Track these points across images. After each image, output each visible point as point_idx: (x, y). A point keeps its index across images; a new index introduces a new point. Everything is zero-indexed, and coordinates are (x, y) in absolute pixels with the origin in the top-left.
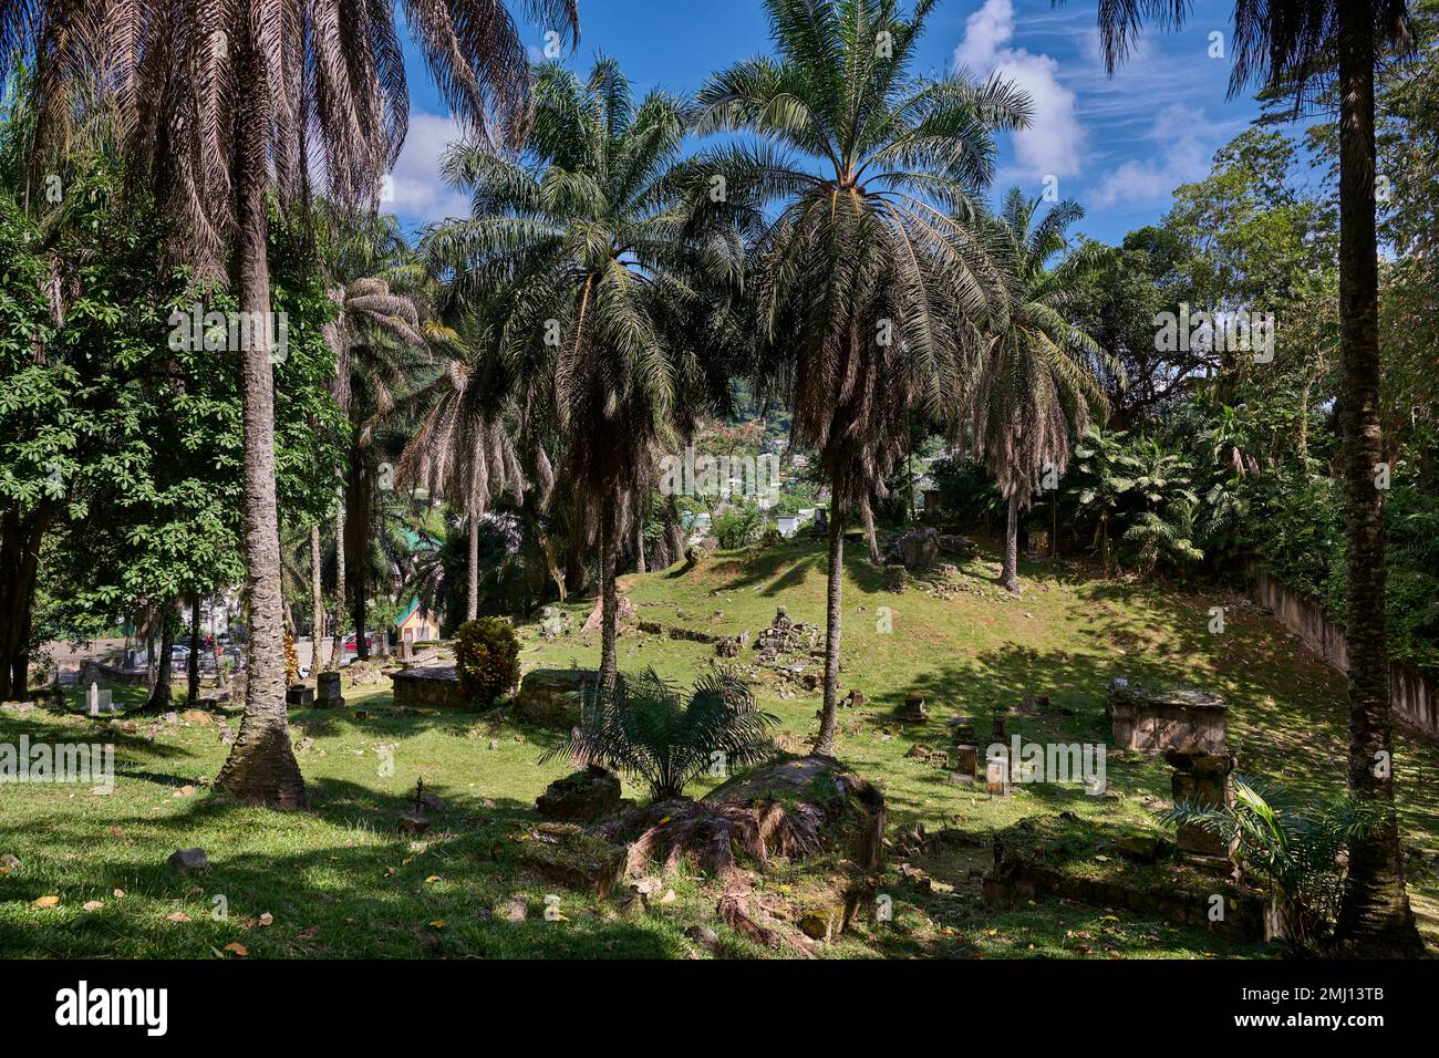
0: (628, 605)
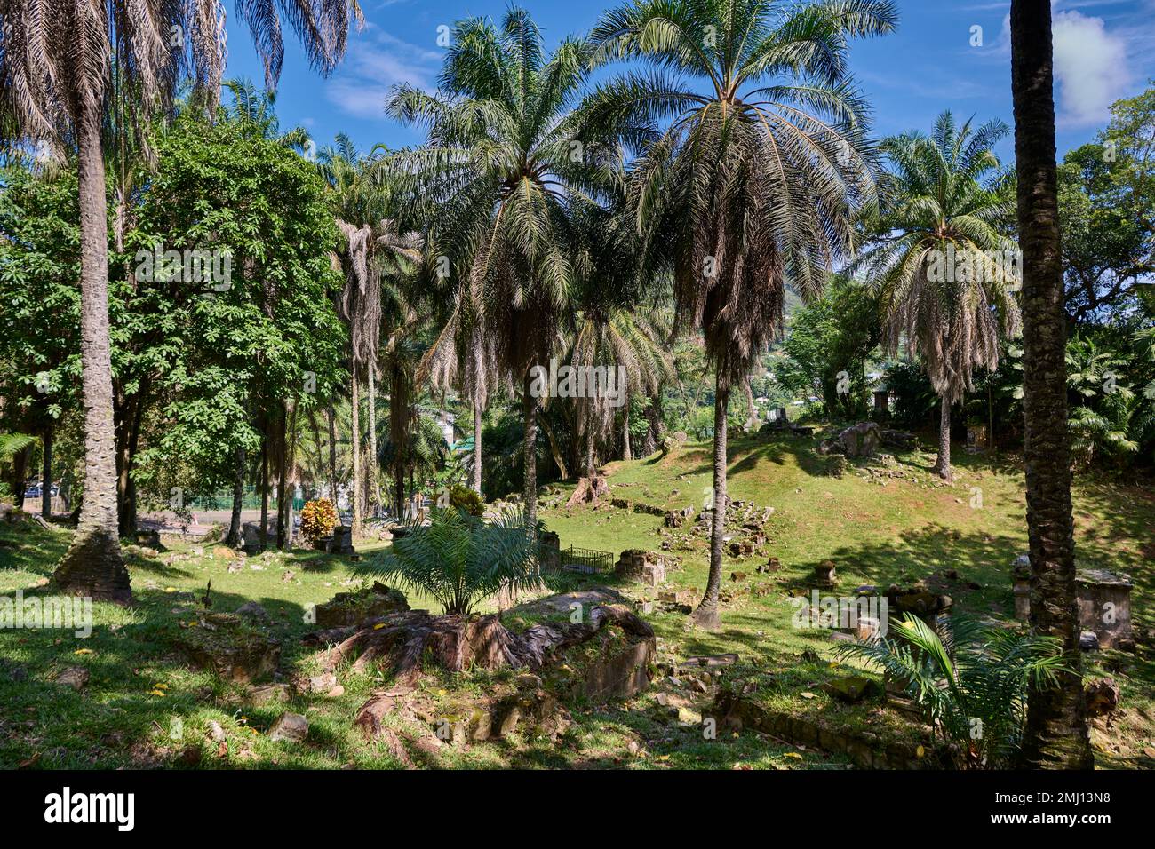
0: (605, 485)
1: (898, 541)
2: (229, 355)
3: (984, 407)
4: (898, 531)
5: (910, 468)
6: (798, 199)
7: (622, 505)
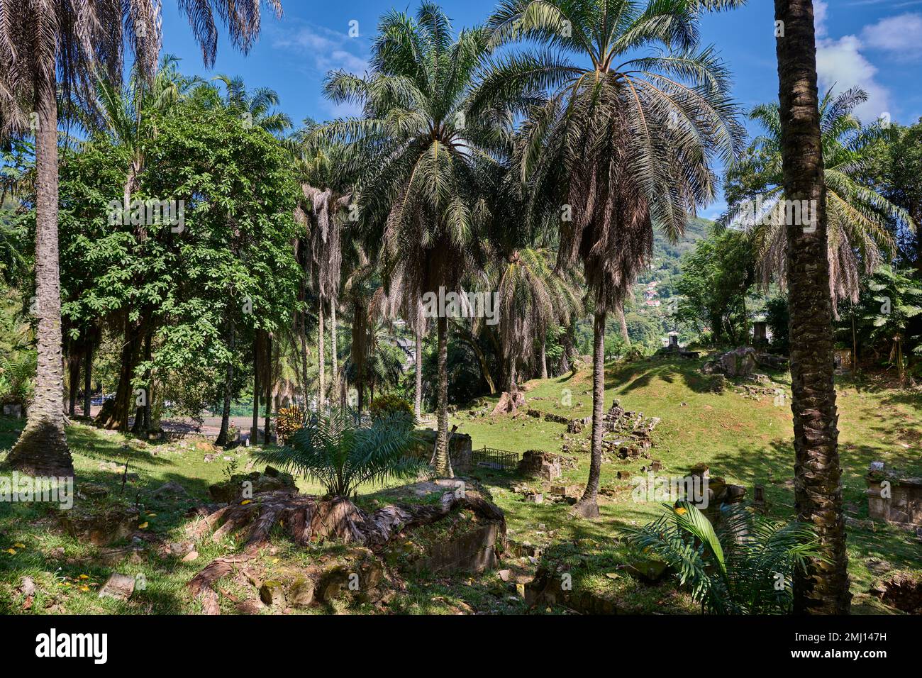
0: (523, 398)
1: (769, 449)
2: (206, 288)
3: (849, 334)
4: (770, 439)
5: (782, 386)
6: (658, 148)
7: (535, 414)
